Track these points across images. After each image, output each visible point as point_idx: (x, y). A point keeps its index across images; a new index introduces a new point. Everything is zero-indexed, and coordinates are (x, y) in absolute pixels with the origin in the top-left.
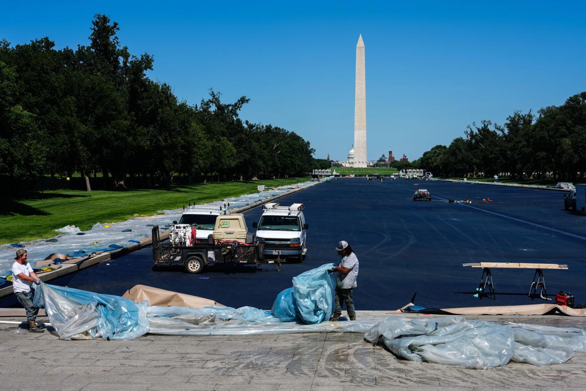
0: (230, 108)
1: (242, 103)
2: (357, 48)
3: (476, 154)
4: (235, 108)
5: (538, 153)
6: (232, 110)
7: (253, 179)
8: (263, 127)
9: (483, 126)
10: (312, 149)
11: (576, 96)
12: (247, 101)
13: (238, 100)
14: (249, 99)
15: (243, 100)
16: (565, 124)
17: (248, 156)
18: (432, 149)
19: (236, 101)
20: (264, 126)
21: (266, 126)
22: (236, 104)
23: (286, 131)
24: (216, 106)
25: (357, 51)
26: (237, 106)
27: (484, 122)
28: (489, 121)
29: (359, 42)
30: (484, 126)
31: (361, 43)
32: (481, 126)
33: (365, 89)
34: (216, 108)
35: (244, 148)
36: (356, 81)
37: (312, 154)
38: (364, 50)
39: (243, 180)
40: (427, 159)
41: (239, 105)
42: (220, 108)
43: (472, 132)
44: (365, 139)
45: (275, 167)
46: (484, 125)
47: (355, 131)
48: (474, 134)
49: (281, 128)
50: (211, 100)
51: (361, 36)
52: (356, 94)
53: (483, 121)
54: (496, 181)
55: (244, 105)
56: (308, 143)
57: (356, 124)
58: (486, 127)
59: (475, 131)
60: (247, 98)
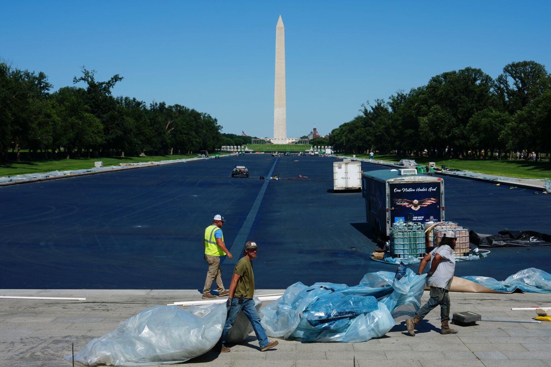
0: (104, 85)
1: (116, 81)
2: (277, 29)
3: (368, 132)
4: (108, 86)
5: (406, 131)
6: (105, 87)
7: (141, 155)
8: (156, 104)
9: (376, 104)
10: (220, 126)
11: (438, 77)
12: (121, 79)
13: (112, 78)
14: (123, 78)
15: (116, 78)
16: (426, 103)
17: (120, 133)
18: (340, 127)
19: (110, 79)
20: (158, 104)
21: (160, 104)
22: (109, 82)
23: (187, 109)
24: (88, 84)
25: (277, 32)
26: (110, 84)
27: (378, 100)
28: (382, 100)
29: (278, 22)
30: (378, 105)
31: (280, 24)
32: (374, 104)
33: (284, 68)
34: (89, 86)
35: (116, 125)
36: (276, 60)
37: (219, 131)
38: (283, 30)
39: (124, 156)
40: (334, 136)
41: (112, 82)
42: (92, 85)
43: (366, 110)
44: (285, 117)
45: (164, 144)
46: (378, 103)
47: (275, 109)
48: (368, 112)
49: (182, 106)
50: (84, 78)
51: (280, 17)
52: (276, 73)
53: (376, 100)
54: (371, 157)
55: (118, 82)
56: (216, 120)
57: (276, 102)
58: (379, 105)
59: (369, 109)
60: (120, 77)
